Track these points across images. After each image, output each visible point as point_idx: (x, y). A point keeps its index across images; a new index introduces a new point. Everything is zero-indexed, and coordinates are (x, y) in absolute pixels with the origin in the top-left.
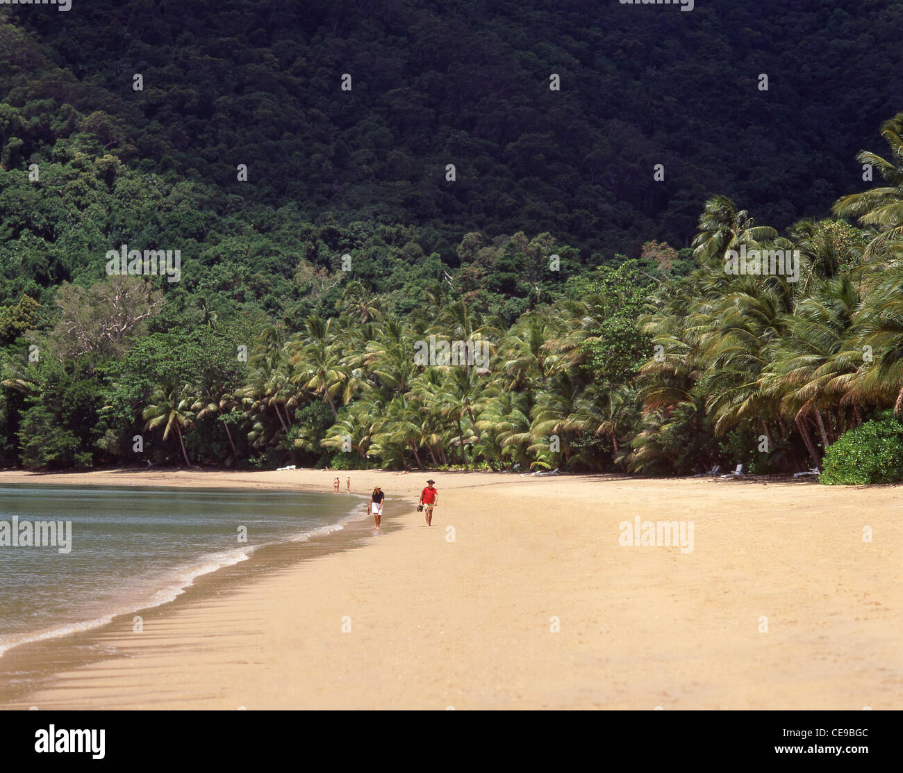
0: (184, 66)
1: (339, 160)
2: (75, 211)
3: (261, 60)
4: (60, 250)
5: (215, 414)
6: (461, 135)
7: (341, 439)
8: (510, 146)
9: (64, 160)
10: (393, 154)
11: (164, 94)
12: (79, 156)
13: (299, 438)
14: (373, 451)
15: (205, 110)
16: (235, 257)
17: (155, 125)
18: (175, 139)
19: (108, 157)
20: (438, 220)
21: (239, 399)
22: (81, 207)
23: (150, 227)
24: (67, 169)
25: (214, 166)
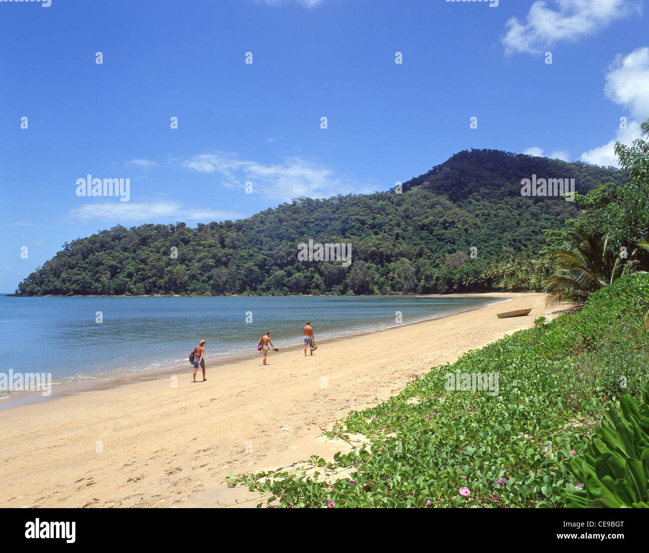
0: (484, 206)
1: (518, 223)
2: (459, 238)
3: (501, 203)
4: (455, 247)
5: (476, 281)
6: (547, 216)
7: (502, 285)
8: (558, 217)
9: (457, 227)
10: (530, 221)
11: (480, 212)
12: (460, 226)
13: (494, 285)
14: (509, 288)
15: (489, 215)
16: (492, 246)
17: (477, 219)
18: (481, 221)
19: (466, 226)
20: (540, 235)
21: (482, 277)
22: (460, 237)
23: (475, 240)
24: (457, 230)
25: (490, 227)
